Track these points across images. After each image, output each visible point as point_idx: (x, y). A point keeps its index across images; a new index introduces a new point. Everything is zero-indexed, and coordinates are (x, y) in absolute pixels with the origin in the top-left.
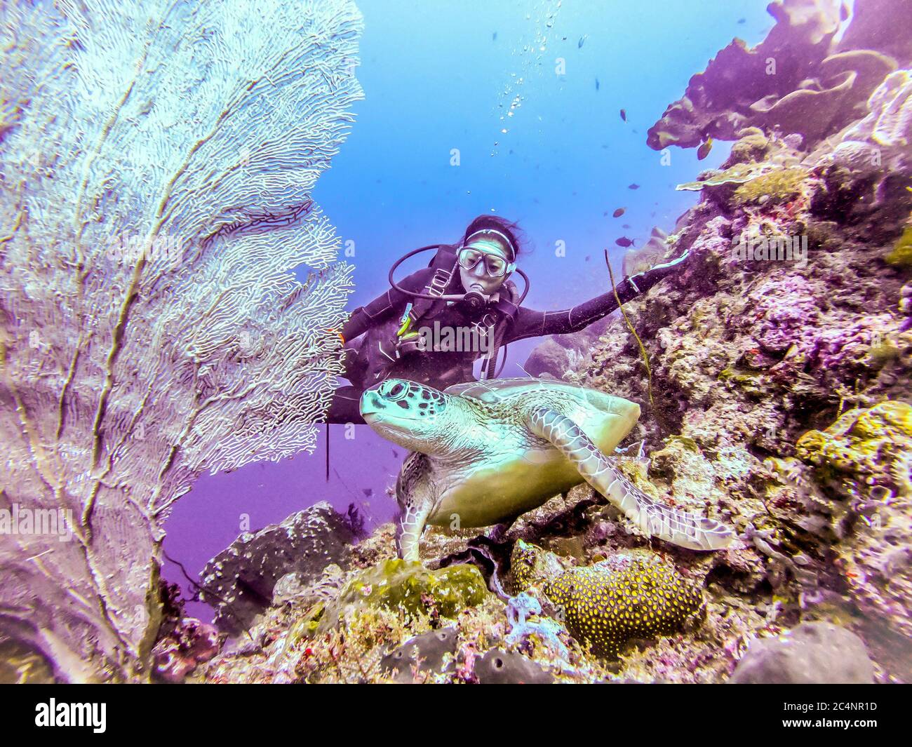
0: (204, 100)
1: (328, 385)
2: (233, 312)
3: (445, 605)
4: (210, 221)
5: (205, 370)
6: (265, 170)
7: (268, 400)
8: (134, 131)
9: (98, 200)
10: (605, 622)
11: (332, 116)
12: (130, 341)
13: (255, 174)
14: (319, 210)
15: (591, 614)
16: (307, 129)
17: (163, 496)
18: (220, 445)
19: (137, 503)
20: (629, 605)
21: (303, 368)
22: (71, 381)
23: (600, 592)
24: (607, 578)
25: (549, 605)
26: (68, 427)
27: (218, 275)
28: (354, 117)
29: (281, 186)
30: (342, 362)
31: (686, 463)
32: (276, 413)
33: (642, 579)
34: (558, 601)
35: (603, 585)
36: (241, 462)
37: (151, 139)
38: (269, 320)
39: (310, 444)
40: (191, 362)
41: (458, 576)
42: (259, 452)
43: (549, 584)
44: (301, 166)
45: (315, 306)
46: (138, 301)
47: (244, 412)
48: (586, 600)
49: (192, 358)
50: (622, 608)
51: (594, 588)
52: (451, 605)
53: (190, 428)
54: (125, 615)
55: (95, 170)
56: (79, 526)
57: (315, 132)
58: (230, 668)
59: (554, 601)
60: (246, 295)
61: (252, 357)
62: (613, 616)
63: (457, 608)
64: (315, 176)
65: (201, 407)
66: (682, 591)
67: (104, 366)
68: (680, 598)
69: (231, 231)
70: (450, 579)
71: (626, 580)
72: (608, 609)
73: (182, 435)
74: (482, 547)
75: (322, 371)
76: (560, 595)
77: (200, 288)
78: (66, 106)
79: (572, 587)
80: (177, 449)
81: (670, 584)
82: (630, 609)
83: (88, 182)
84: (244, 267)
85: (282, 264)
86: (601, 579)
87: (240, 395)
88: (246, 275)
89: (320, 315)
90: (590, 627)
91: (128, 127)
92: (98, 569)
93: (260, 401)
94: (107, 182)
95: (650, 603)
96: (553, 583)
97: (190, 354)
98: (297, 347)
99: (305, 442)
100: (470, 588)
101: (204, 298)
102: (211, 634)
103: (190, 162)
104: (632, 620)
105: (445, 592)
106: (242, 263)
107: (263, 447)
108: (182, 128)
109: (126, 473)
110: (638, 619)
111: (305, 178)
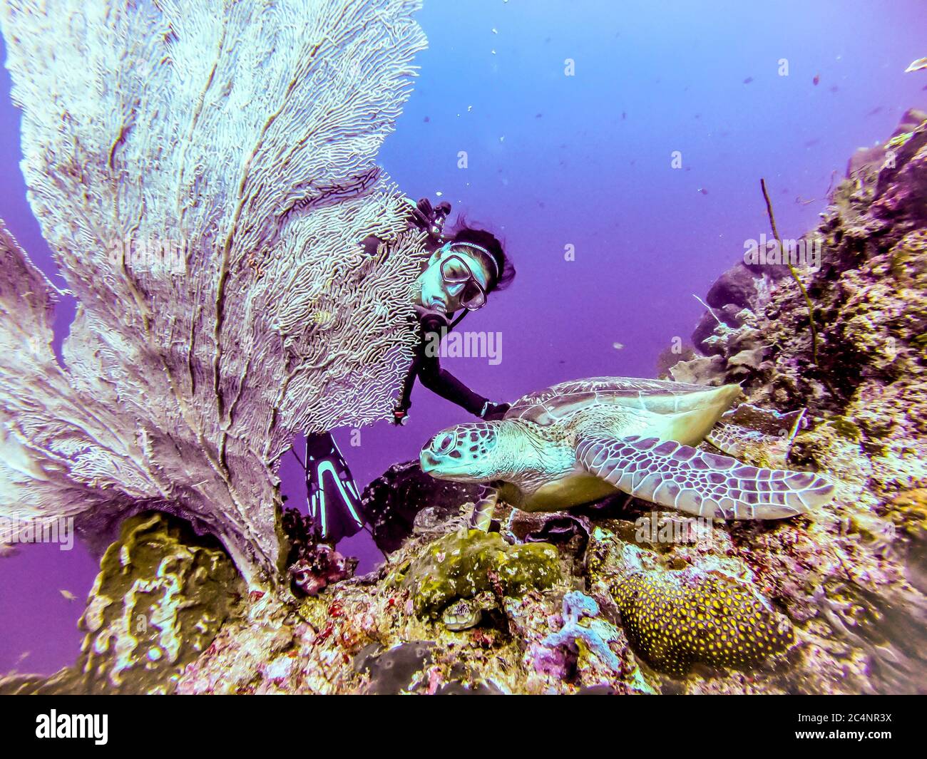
0: (274, 73)
1: (403, 356)
2: (309, 288)
3: (509, 585)
4: (283, 198)
5: (289, 342)
6: (330, 140)
7: (347, 371)
8: (217, 115)
9: (191, 186)
10: (665, 639)
11: (395, 72)
12: (228, 314)
13: (321, 145)
14: (386, 176)
15: (652, 627)
16: (369, 91)
17: (273, 449)
18: (310, 410)
19: (255, 453)
20: (693, 628)
21: (378, 339)
22: (193, 347)
23: (664, 606)
24: (673, 592)
25: (613, 605)
26: (198, 386)
27: (295, 250)
28: (416, 70)
29: (345, 156)
30: (417, 333)
31: (834, 455)
32: (356, 382)
33: (712, 603)
34: (621, 604)
35: (668, 599)
36: (329, 426)
37: (231, 121)
38: (341, 293)
39: (388, 414)
40: (277, 334)
41: (530, 556)
42: (342, 418)
43: (616, 583)
44: (366, 132)
45: (387, 277)
46: (230, 279)
47: (326, 381)
48: (648, 610)
49: (278, 331)
50: (685, 629)
51: (658, 600)
52: (516, 585)
53: (284, 394)
54: (264, 539)
55: (188, 158)
56: (219, 466)
57: (377, 94)
58: (347, 595)
59: (618, 603)
60: (319, 270)
61: (329, 330)
62: (674, 636)
63: (523, 589)
64: (379, 141)
65: (291, 375)
66: (763, 626)
67: (213, 336)
68: (759, 634)
69: (305, 205)
70: (520, 558)
71: (694, 600)
72: (670, 627)
73: (279, 399)
74: (583, 519)
75: (396, 342)
76: (624, 598)
77: (280, 264)
78: (164, 101)
79: (636, 593)
80: (276, 411)
81: (747, 616)
82: (694, 633)
83: (183, 170)
84: (317, 241)
85: (352, 236)
86: (667, 593)
87: (321, 365)
88: (319, 249)
89: (392, 286)
90: (650, 640)
91: (212, 111)
92: (239, 500)
93: (340, 372)
94: (198, 169)
95: (718, 632)
96: (619, 583)
97: (276, 327)
98: (371, 319)
99: (384, 411)
100: (541, 570)
101: (284, 274)
102: (339, 561)
103: (263, 140)
104: (695, 645)
105: (512, 572)
106: (315, 238)
107: (346, 414)
108: (257, 104)
109: (243, 428)
110: (703, 646)
111: (367, 145)
